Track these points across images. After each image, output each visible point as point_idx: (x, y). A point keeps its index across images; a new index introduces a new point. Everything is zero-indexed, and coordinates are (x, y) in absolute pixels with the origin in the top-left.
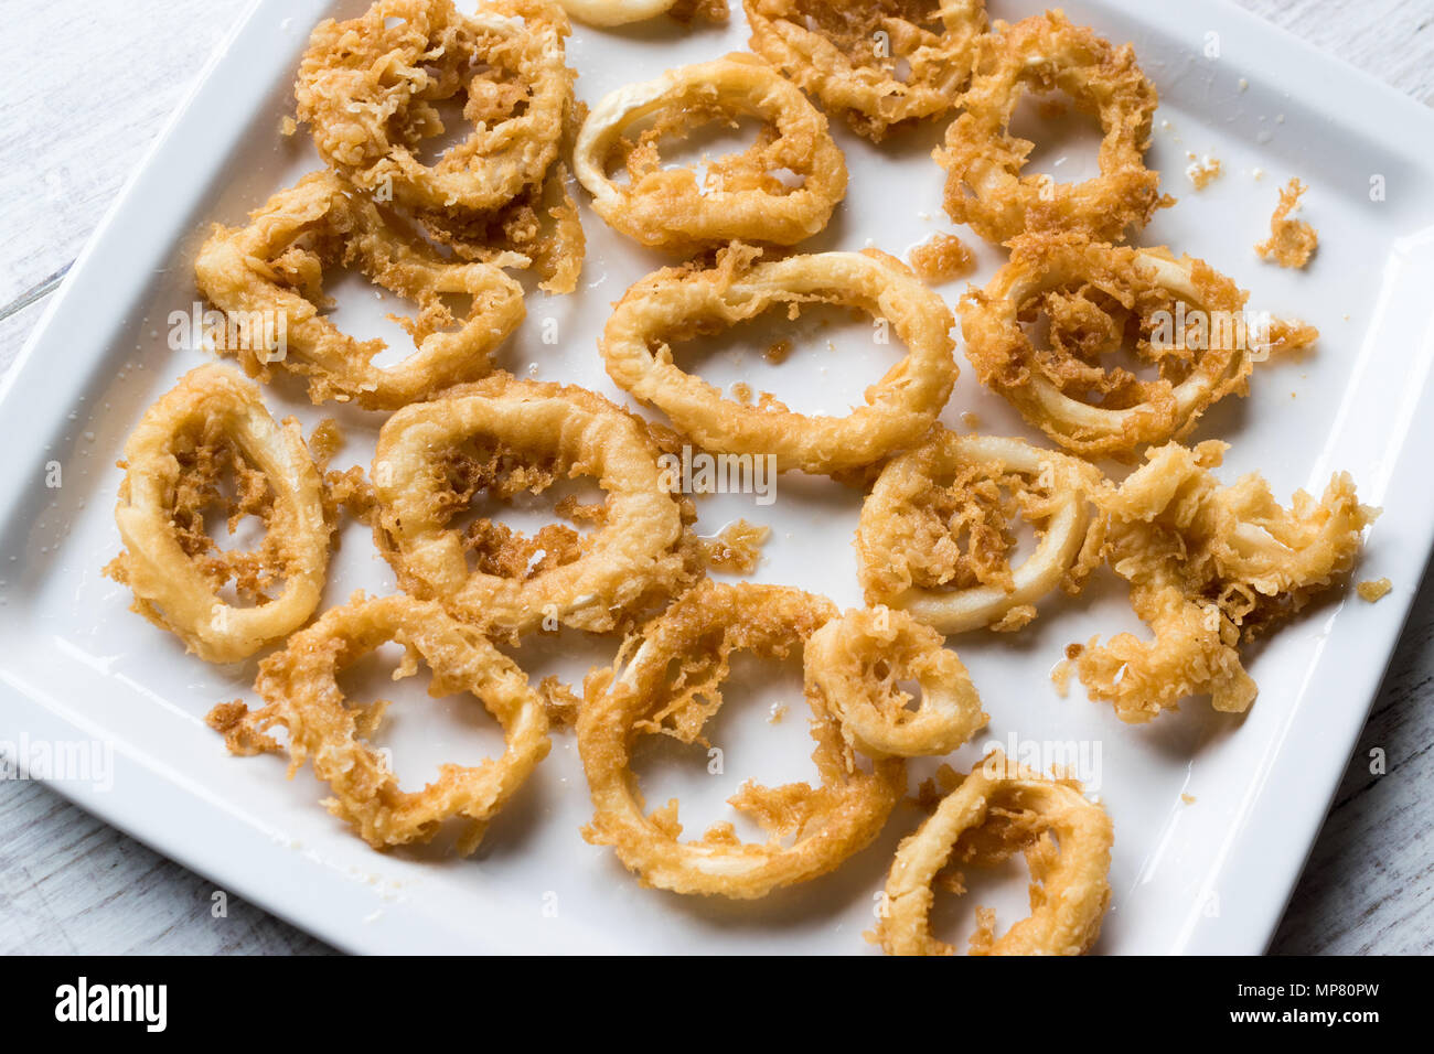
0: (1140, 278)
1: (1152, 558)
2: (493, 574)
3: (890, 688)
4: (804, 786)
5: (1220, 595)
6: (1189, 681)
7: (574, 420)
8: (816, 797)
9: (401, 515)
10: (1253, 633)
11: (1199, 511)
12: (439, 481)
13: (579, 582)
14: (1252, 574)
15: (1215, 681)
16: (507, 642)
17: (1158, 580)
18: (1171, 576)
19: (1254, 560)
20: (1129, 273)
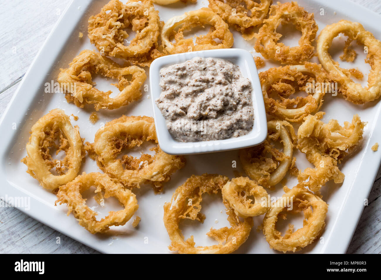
0: (293, 72)
1: (311, 146)
2: (130, 169)
3: (246, 198)
4: (226, 228)
5: (330, 153)
6: (327, 177)
7: (146, 125)
8: (230, 230)
9: (104, 157)
10: (340, 161)
11: (320, 132)
12: (112, 147)
13: (153, 169)
14: (338, 145)
15: (334, 176)
16: (137, 187)
17: (313, 152)
18: (317, 150)
19: (337, 142)
20: (290, 72)
